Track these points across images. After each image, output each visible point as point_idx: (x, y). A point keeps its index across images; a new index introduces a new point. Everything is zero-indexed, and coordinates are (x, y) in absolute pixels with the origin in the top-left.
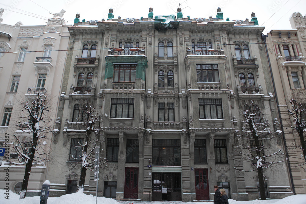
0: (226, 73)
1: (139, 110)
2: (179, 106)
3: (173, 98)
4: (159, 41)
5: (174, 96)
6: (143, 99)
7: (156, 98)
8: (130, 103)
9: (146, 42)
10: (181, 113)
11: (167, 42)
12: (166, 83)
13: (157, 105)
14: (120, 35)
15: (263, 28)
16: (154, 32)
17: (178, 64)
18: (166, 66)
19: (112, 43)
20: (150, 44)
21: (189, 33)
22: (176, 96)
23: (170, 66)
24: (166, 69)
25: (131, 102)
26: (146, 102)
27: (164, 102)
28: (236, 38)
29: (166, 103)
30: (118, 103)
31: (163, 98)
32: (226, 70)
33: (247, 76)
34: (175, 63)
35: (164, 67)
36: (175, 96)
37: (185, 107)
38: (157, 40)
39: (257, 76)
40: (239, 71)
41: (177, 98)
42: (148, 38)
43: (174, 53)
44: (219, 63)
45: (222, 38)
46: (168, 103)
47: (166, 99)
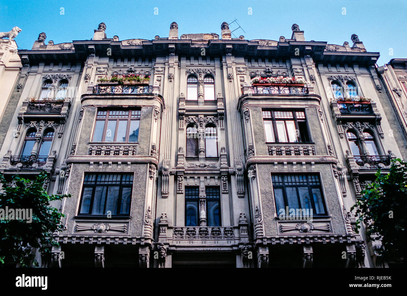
0: (322, 124)
1: (144, 197)
2: (230, 193)
3: (216, 177)
4: (188, 74)
5: (218, 172)
6: (152, 175)
7: (180, 176)
8: (123, 183)
9: (162, 76)
10: (234, 206)
11: (203, 75)
12: (201, 147)
13: (184, 192)
14: (115, 65)
15: (377, 55)
16: (180, 60)
17: (226, 112)
18: (201, 116)
19: (97, 76)
20: (170, 78)
21: (245, 61)
22: (223, 172)
23: (210, 117)
24: (201, 122)
25: (126, 181)
26: (159, 183)
27: (198, 185)
28: (330, 72)
29: (202, 186)
30: (98, 183)
31: (196, 177)
32: (322, 120)
33: (361, 135)
34: (219, 111)
35: (197, 118)
36: (221, 172)
37: (244, 193)
38: (183, 71)
39: (381, 135)
40: (345, 127)
41: (224, 176)
42: (167, 67)
43: (217, 94)
44: (307, 106)
45: (307, 70)
46: (206, 186)
47: (202, 178)
